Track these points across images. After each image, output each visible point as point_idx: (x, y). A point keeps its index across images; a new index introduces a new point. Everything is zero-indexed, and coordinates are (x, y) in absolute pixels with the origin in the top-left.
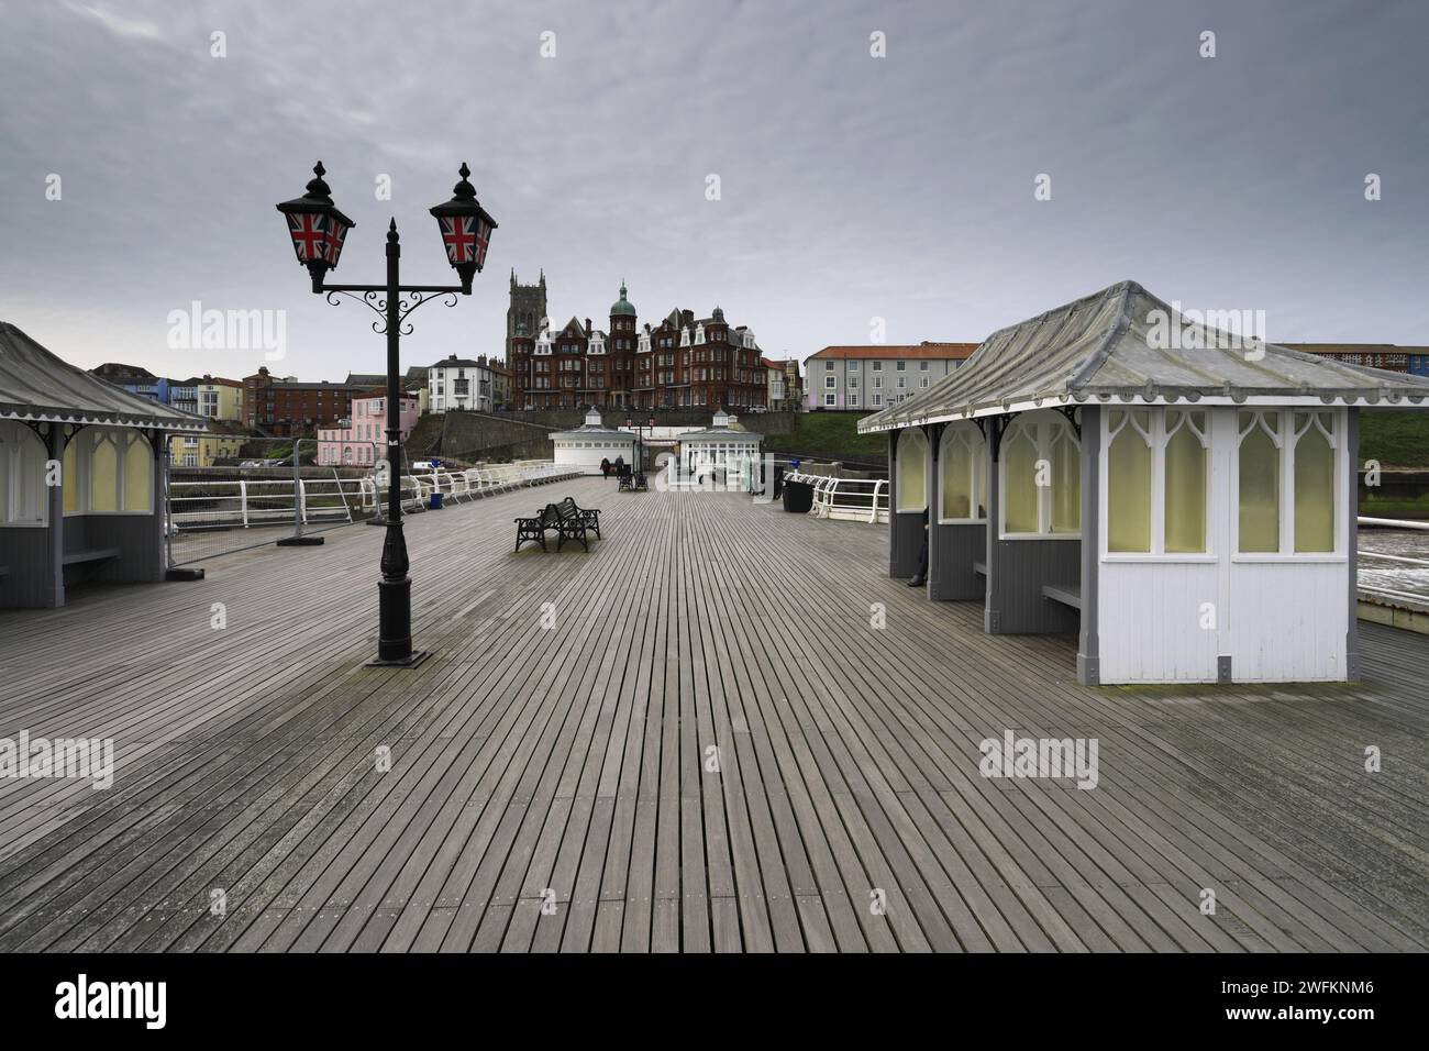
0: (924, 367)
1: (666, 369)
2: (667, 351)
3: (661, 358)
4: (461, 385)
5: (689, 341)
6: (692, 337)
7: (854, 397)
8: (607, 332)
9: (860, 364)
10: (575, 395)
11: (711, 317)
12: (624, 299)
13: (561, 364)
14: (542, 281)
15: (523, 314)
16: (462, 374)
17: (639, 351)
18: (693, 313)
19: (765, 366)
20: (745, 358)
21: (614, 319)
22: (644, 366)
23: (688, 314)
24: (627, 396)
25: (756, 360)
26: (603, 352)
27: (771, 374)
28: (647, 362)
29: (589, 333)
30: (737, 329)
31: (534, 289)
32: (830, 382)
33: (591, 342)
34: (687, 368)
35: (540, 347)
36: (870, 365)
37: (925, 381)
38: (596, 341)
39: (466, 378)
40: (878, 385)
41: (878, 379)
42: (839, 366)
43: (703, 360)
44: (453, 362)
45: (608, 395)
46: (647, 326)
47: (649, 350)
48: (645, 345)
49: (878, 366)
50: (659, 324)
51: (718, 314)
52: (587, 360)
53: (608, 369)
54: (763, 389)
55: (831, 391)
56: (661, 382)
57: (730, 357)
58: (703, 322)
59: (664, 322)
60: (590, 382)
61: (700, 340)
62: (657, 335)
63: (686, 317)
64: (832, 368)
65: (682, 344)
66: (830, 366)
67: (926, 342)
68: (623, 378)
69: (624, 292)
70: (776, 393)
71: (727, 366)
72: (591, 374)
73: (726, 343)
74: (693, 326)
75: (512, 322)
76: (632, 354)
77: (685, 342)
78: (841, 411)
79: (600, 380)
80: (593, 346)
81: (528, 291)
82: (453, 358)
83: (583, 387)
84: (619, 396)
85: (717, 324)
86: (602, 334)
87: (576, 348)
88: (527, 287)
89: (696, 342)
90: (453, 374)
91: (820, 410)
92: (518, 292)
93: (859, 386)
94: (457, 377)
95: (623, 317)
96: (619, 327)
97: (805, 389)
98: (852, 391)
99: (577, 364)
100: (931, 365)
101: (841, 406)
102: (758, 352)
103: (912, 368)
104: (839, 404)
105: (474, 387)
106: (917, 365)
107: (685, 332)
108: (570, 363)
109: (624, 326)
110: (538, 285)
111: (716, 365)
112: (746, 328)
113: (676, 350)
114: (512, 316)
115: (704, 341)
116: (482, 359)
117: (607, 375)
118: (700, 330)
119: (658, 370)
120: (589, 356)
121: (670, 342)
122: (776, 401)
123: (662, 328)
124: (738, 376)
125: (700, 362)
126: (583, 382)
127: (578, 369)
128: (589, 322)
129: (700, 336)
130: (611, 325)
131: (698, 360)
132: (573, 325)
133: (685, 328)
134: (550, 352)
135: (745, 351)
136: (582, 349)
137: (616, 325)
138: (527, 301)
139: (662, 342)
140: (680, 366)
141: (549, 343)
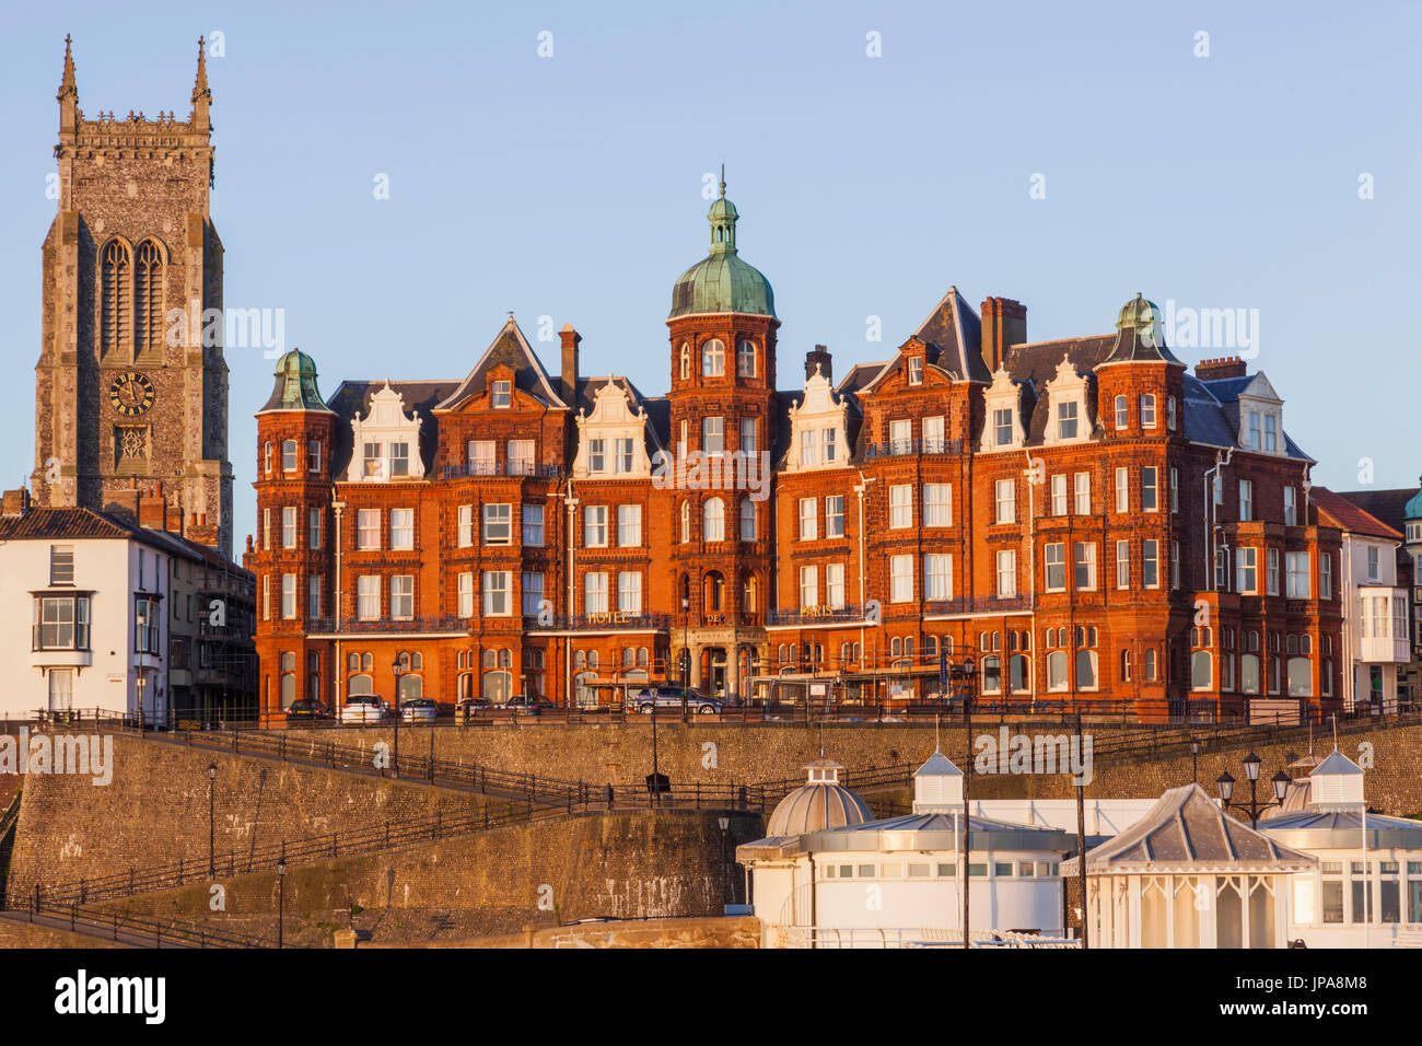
1: (925, 542)
2: (924, 466)
3: (901, 499)
4: (63, 612)
5: (1018, 432)
6: (1033, 413)
12: (731, 254)
14: (202, 94)
15: (115, 248)
16: (64, 566)
17: (796, 462)
18: (1024, 309)
20: (1246, 492)
22: (819, 527)
23: (1008, 316)
25: (1289, 496)
26: (640, 467)
28: (835, 512)
29: (580, 395)
31: (167, 128)
33: (589, 428)
34: (1010, 538)
35: (372, 450)
38: (609, 421)
43: (1084, 508)
45: (663, 647)
47: (840, 460)
48: (819, 437)
51: (1141, 321)
52: (571, 499)
53: (662, 537)
54: (1325, 621)
56: (899, 594)
57: (1193, 497)
58: (1080, 353)
59: (909, 345)
61: (1070, 425)
62: (872, 398)
63: (1000, 329)
65: (989, 444)
68: (728, 579)
69: (728, 221)
70: (1373, 638)
71: (1181, 530)
72: (590, 562)
73: (1179, 440)
74: (1031, 367)
77: (1000, 436)
79: (632, 583)
80: (598, 447)
83: (557, 616)
84: (712, 653)
85: (1136, 363)
86: (637, 397)
87: (528, 455)
89: (1052, 436)
92: (90, 148)
95: (731, 324)
96: (707, 364)
99: (536, 521)
102: (1295, 466)
105: (111, 621)
107: (1003, 393)
108: (503, 513)
109: (728, 360)
111: (1139, 528)
113: (963, 462)
115: (1084, 433)
117: (662, 565)
118: (1067, 386)
119: (880, 548)
120: (582, 487)
121: (934, 428)
122: (1376, 668)
125: (1071, 515)
126: (558, 597)
127: (536, 539)
128: (571, 340)
129: (1068, 409)
130: (676, 358)
131: (1060, 508)
132: (509, 353)
133: (1001, 378)
134: (416, 467)
135: (1249, 466)
136: (552, 458)
137: (698, 359)
138: (132, 190)
139: (901, 431)
140: (981, 531)
141: (411, 432)
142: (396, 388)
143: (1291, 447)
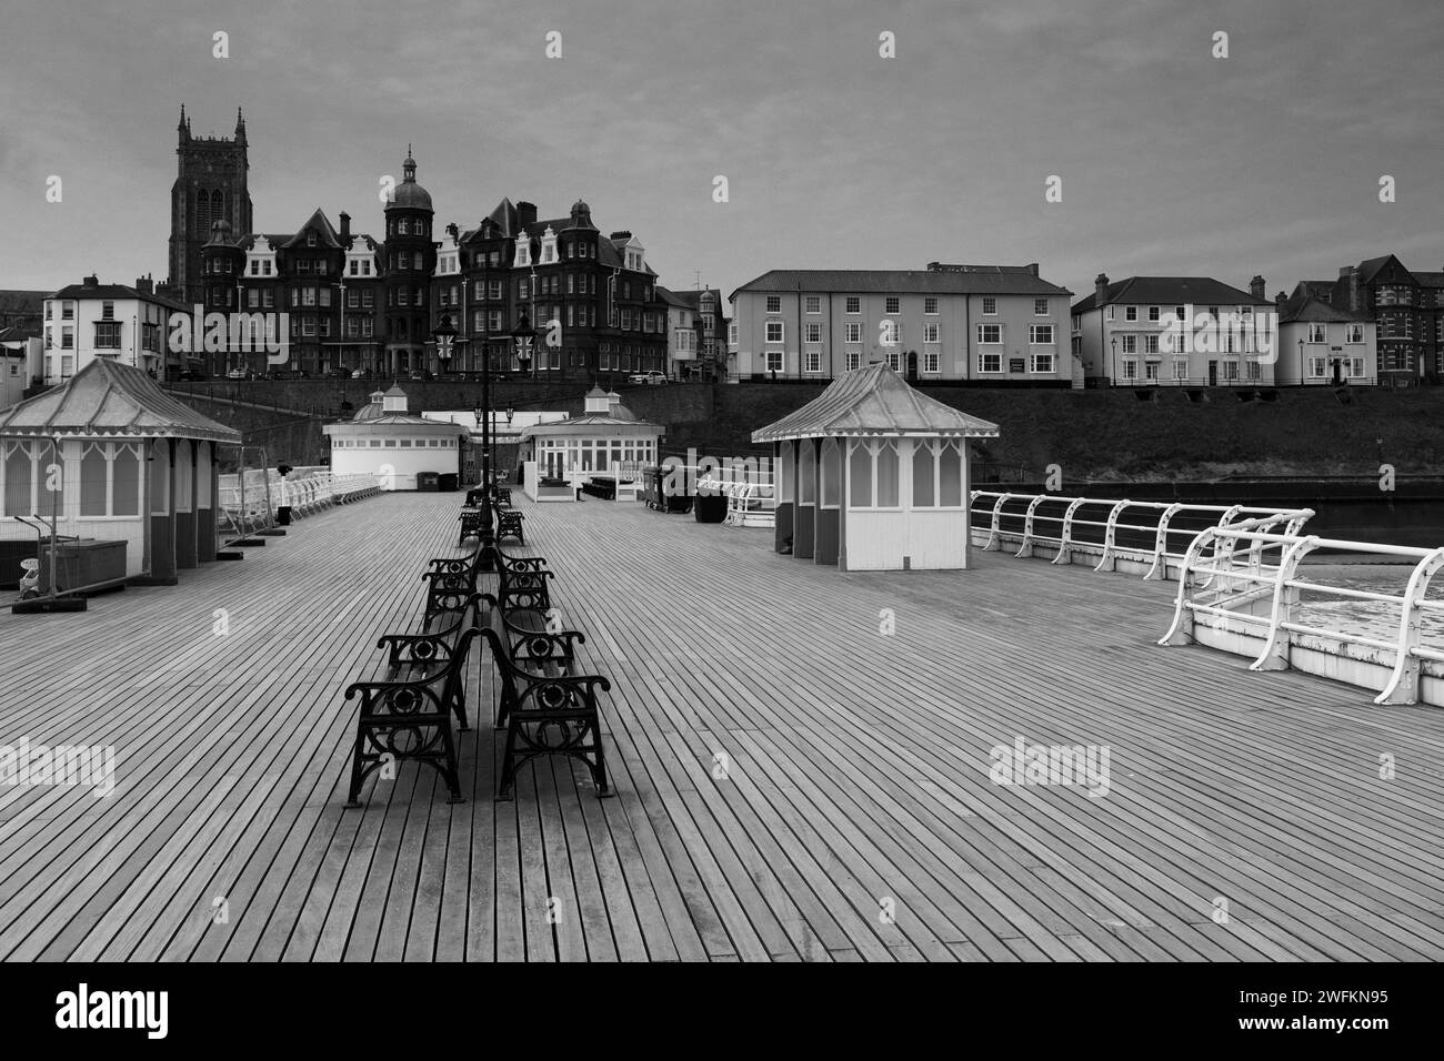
0: (930, 308)
1: (489, 306)
2: (490, 274)
3: (479, 288)
4: (108, 332)
5: (529, 259)
6: (535, 250)
7: (815, 357)
8: (380, 238)
9: (823, 302)
10: (321, 350)
11: (569, 216)
12: (411, 180)
13: (295, 294)
14: (241, 130)
15: (203, 192)
16: (108, 311)
17: (438, 272)
18: (535, 209)
19: (660, 303)
20: (627, 289)
21: (393, 214)
22: (448, 299)
23: (528, 210)
24: (417, 353)
25: (647, 292)
26: (373, 273)
27: (674, 316)
28: (454, 293)
29: (347, 240)
30: (615, 236)
31: (224, 144)
32: (774, 332)
33: (350, 255)
35: (255, 263)
36: (841, 303)
37: (933, 331)
38: (359, 252)
39: (116, 318)
40: (855, 338)
41: (855, 328)
42: (788, 304)
43: (554, 291)
44: (91, 289)
45: (381, 350)
46: (453, 229)
47: (458, 271)
48: (449, 260)
49: (853, 306)
50: (476, 226)
51: (581, 212)
52: (342, 287)
53: (381, 302)
54: (660, 342)
55: (775, 346)
56: (479, 328)
57: (602, 288)
58: (555, 225)
59: (486, 222)
60: (346, 327)
61: (550, 255)
62: (471, 245)
63: (524, 216)
64: (777, 308)
65: (517, 263)
66: (774, 305)
67: (935, 265)
68: (409, 322)
69: (410, 167)
70: (681, 350)
71: (596, 302)
72: (350, 314)
73: (596, 263)
74: (536, 232)
75: (182, 206)
76: (425, 278)
77: (522, 260)
78: (793, 382)
79: (367, 324)
80: (354, 264)
81: (213, 149)
82: (92, 281)
83: (336, 336)
84: (402, 353)
85: (578, 229)
86: (371, 243)
87: (323, 267)
88: (212, 142)
89: (543, 260)
90: (91, 311)
91: (757, 378)
92: (193, 151)
93: (824, 339)
94: (100, 318)
95: (411, 213)
96: (402, 229)
97: (730, 343)
98: (811, 348)
99: (326, 295)
100: (943, 304)
101: (794, 372)
102: (650, 277)
103: (911, 307)
104: (790, 368)
105: (131, 335)
106: (920, 303)
107: (523, 241)
108: (312, 292)
109: (411, 228)
110: (232, 139)
111: (577, 300)
112: (628, 235)
113: (506, 271)
114: (182, 195)
115: (555, 259)
116: (144, 284)
117: (380, 315)
118: (549, 239)
119: (472, 309)
120: (347, 281)
121: (494, 258)
122: (682, 362)
123: (481, 233)
124: (618, 320)
125: (549, 294)
126: (336, 328)
127: (325, 303)
128: (345, 218)
129: (549, 248)
130: (388, 226)
131: (545, 291)
132: (316, 225)
133: (523, 234)
134: (274, 272)
135: (628, 276)
136: (333, 269)
137: (396, 226)
138: (210, 168)
139: (481, 259)
140: (514, 301)
141: (271, 256)
142: (265, 236)
143: (648, 268)
